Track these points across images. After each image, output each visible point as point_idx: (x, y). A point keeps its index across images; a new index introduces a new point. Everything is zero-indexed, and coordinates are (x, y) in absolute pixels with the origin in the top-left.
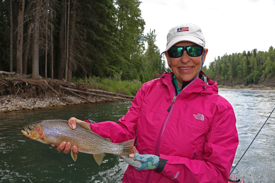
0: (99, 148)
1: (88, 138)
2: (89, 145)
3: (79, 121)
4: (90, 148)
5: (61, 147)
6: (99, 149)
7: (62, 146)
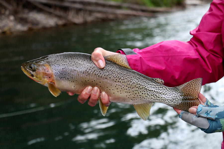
0: (142, 95)
1: (123, 81)
2: (126, 90)
3: (109, 53)
4: (128, 96)
5: (85, 95)
6: (142, 97)
7: (86, 93)
